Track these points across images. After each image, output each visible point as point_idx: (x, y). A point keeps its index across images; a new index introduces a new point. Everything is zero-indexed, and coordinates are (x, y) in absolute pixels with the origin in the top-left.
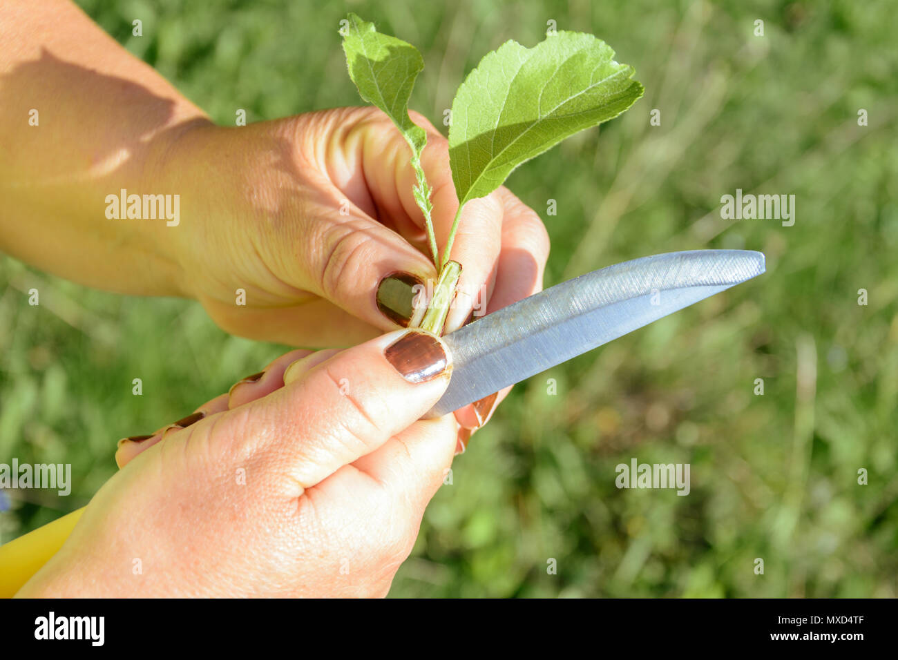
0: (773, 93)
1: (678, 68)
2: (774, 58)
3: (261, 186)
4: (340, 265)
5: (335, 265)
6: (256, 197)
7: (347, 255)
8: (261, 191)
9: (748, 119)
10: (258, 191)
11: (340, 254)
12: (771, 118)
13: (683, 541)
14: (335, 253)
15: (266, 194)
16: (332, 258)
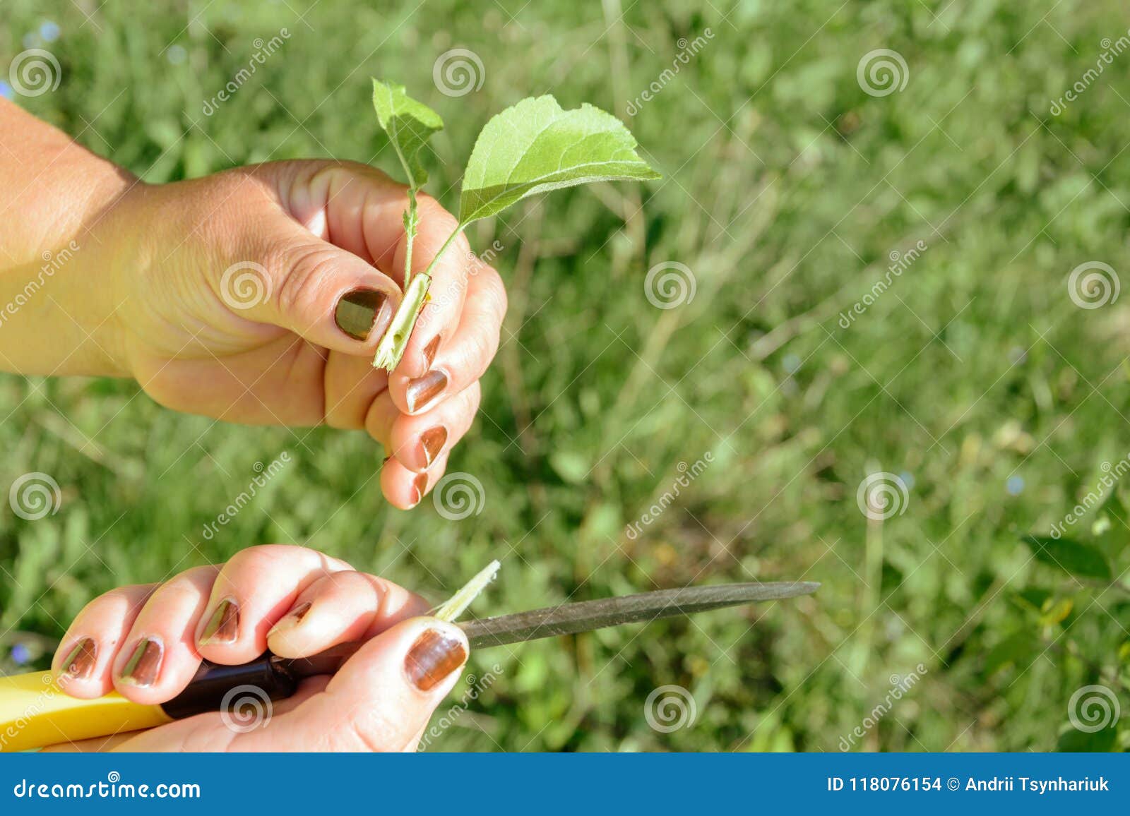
0: (828, 204)
1: (727, 178)
2: (828, 167)
3: (218, 217)
4: (301, 280)
5: (296, 280)
6: (211, 227)
7: (308, 272)
8: (217, 221)
9: (803, 231)
10: (214, 223)
11: (302, 270)
12: (825, 229)
13: (746, 679)
14: (297, 269)
15: (222, 225)
16: (294, 274)
